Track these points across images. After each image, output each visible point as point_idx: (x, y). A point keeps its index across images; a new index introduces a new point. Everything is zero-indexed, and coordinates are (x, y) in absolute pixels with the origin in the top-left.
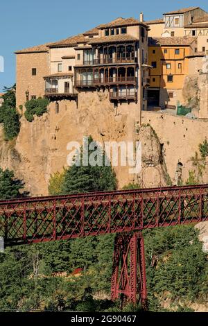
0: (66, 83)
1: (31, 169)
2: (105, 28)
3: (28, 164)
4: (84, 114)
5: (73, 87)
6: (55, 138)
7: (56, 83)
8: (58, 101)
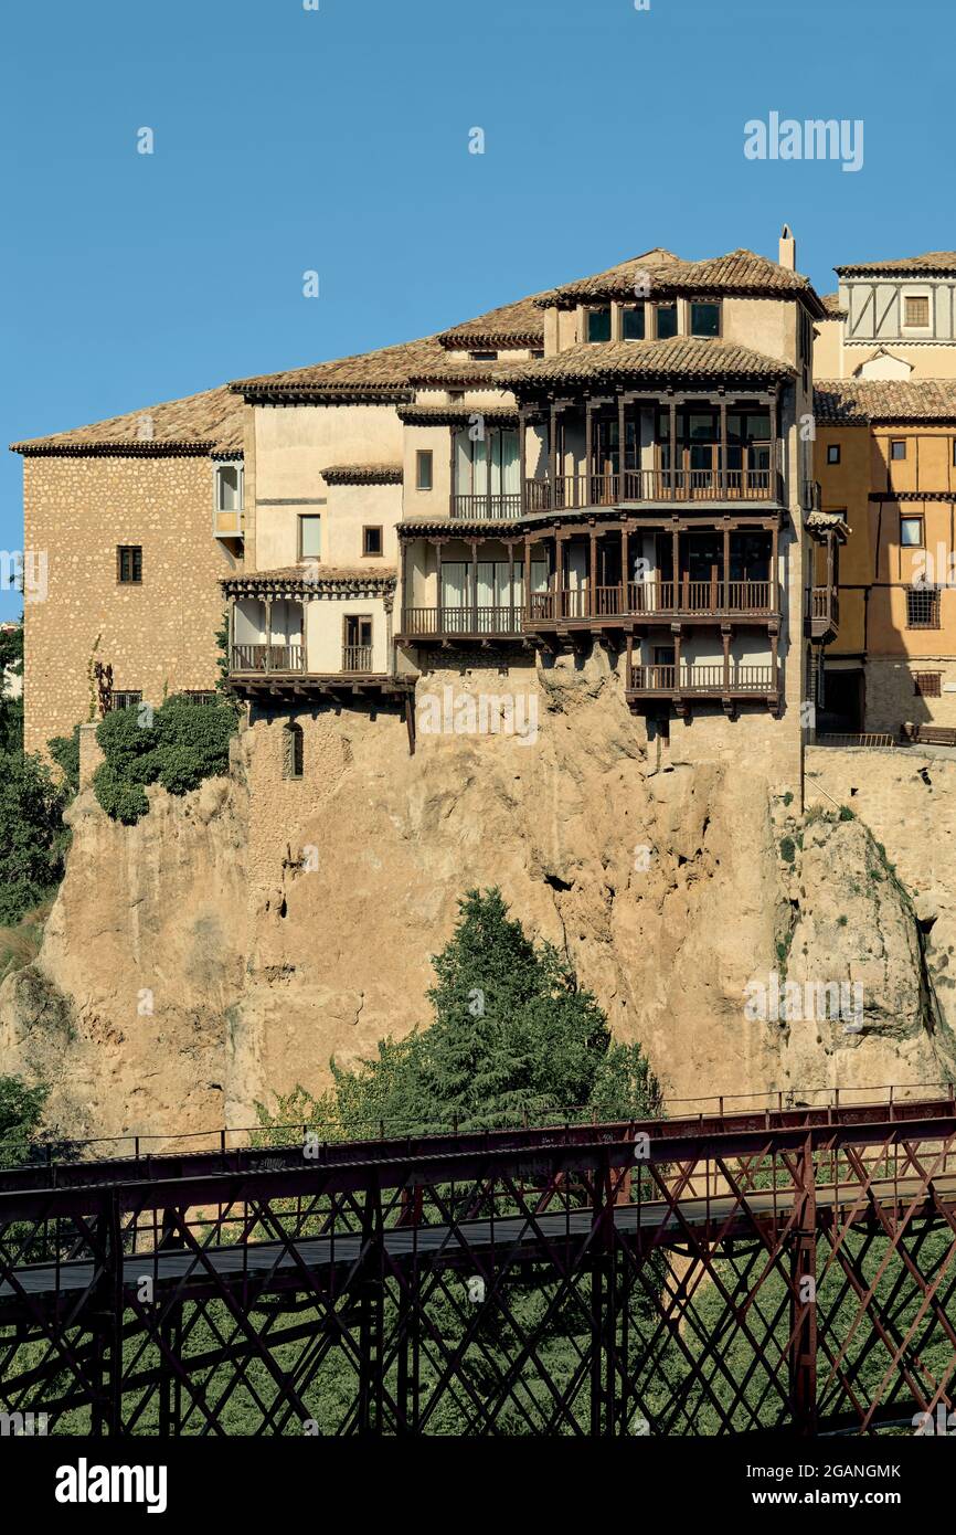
0: (352, 621)
1: (130, 1077)
2: (585, 299)
3: (110, 1054)
4: (455, 783)
5: (397, 642)
6: (283, 911)
7: (291, 617)
8: (302, 720)
